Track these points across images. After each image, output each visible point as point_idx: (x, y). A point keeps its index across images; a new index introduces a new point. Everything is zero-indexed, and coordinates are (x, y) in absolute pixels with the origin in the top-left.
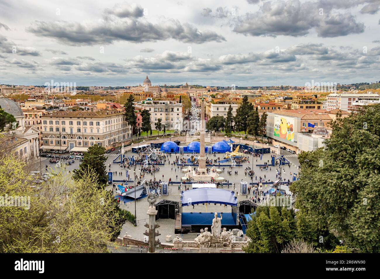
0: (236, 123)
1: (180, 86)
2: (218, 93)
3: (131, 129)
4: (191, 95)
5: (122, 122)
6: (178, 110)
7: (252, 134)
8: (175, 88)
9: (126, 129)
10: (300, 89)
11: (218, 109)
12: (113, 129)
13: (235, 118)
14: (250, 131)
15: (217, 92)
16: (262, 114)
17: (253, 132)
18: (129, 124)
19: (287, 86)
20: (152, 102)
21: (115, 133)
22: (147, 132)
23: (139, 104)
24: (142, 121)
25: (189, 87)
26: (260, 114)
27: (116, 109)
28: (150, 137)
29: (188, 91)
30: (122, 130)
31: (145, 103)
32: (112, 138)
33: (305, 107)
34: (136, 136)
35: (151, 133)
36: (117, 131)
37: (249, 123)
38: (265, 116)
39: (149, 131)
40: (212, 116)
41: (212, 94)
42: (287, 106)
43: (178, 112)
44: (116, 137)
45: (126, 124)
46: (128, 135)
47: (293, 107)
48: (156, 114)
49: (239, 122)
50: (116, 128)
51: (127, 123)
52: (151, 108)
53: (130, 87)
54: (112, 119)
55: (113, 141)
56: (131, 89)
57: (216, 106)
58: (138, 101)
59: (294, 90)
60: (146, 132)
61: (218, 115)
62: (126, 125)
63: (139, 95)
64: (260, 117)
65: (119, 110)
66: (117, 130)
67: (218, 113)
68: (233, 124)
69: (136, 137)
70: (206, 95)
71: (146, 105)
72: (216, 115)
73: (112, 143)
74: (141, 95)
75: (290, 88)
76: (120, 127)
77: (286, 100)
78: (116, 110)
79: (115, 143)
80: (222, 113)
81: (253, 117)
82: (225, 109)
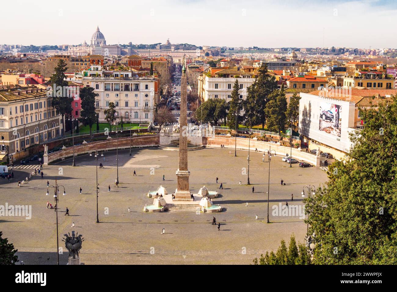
0: (247, 111)
1: (156, 45)
2: (222, 57)
3: (62, 120)
4: (176, 61)
5: (46, 109)
6: (147, 87)
7: (275, 131)
8: (147, 48)
9: (53, 121)
10: (364, 53)
11: (216, 86)
12: (29, 121)
13: (245, 103)
14: (272, 125)
15: (220, 57)
16: (291, 95)
17: (276, 126)
18: (58, 113)
19: (343, 48)
20: (101, 73)
21: (32, 129)
22: (91, 127)
23: (77, 76)
24: (82, 107)
25: (173, 47)
26: (288, 97)
27: (35, 85)
28: (96, 136)
29: (170, 54)
30: (45, 123)
31: (89, 75)
32: (27, 137)
33: (365, 84)
34: (72, 133)
35: (98, 129)
36: (36, 125)
37: (268, 112)
38: (296, 100)
39: (94, 126)
40: (206, 97)
41: (211, 59)
42: (335, 82)
43: (147, 90)
44: (36, 134)
45: (53, 112)
46: (57, 131)
47: (346, 84)
48: (108, 95)
49: (252, 109)
50: (34, 120)
51: (55, 110)
52: (99, 83)
53: (67, 47)
54: (26, 104)
55: (30, 142)
56: (69, 49)
57: (213, 82)
58: (77, 71)
59: (353, 55)
60: (88, 126)
61: (216, 96)
62: (53, 115)
63: (82, 60)
64: (288, 101)
65: (40, 88)
66: (37, 123)
67: (216, 94)
68: (242, 113)
69: (72, 136)
70: (199, 62)
71: (91, 78)
72: (213, 98)
73: (27, 146)
74: (84, 60)
75: (347, 50)
76: (42, 118)
77: (336, 72)
78: (36, 87)
79: (33, 146)
80: (224, 93)
81: (276, 101)
82: (229, 86)
